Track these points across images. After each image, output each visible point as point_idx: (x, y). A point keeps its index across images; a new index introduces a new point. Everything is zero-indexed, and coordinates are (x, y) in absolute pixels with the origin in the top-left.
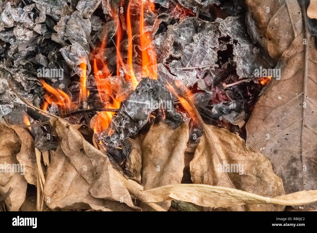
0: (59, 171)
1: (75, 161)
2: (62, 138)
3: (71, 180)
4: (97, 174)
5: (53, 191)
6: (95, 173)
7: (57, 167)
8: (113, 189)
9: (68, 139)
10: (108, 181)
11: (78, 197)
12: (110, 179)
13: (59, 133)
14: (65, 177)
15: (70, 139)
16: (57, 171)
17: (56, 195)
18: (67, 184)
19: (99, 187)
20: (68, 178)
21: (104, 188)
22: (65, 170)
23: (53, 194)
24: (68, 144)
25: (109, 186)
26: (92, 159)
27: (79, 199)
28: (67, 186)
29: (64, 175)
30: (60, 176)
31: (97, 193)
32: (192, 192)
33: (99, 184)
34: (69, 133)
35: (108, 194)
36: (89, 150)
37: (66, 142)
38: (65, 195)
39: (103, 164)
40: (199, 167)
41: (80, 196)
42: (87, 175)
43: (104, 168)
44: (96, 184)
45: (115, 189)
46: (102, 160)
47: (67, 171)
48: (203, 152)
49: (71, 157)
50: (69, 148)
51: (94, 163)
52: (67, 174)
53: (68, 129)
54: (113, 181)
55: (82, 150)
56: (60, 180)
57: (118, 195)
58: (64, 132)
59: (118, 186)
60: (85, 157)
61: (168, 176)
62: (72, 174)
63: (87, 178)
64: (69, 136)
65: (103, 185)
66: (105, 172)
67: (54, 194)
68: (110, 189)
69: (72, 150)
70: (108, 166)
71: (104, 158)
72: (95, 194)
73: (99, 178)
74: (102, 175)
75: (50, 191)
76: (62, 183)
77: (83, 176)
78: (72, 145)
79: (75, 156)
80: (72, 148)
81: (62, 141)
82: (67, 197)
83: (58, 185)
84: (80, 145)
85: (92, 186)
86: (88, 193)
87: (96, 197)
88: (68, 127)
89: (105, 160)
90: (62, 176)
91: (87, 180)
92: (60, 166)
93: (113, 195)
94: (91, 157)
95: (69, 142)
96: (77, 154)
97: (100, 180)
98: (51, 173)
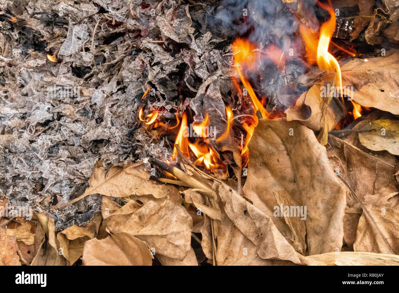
0: (227, 238)
1: (239, 224)
2: (225, 203)
3: (240, 244)
4: (262, 235)
5: (225, 258)
6: (260, 234)
7: (225, 235)
8: (279, 249)
9: (231, 202)
10: (273, 241)
11: (247, 260)
12: (275, 239)
13: (222, 197)
14: (233, 243)
15: (234, 201)
16: (226, 238)
17: (227, 261)
18: (236, 250)
19: (265, 248)
20: (236, 243)
21: (270, 248)
22: (233, 235)
23: (224, 260)
24: (232, 207)
25: (275, 246)
26: (255, 221)
27: (248, 262)
28: (236, 251)
29: (232, 241)
30: (229, 242)
31: (264, 255)
32: (357, 259)
33: (265, 246)
34: (233, 196)
35: (275, 253)
36: (252, 211)
37: (229, 205)
38: (235, 260)
39: (267, 224)
40: (363, 248)
41: (249, 258)
42: (252, 236)
43: (268, 229)
44: (262, 246)
45: (281, 248)
46: (265, 221)
47: (234, 237)
48: (365, 233)
49: (235, 220)
50: (233, 211)
51: (258, 224)
52: (235, 240)
53: (231, 192)
54: (278, 240)
55: (246, 212)
56: (229, 247)
57: (284, 254)
58: (227, 196)
59: (284, 245)
60: (249, 219)
61: (328, 246)
62: (240, 239)
63: (252, 239)
64: (233, 199)
65: (269, 245)
66: (269, 233)
67: (226, 260)
68: (276, 248)
69: (236, 213)
70: (272, 227)
71: (267, 219)
72: (262, 256)
73: (265, 239)
74: (267, 236)
75: (222, 258)
76: (231, 249)
77: (249, 238)
78: (236, 208)
79: (239, 219)
80: (236, 210)
81: (226, 205)
82: (238, 261)
83: (228, 251)
84: (243, 207)
85: (258, 247)
86: (256, 255)
87: (264, 258)
88: (231, 191)
89: (269, 221)
90: (230, 242)
91: (253, 242)
92: (228, 234)
93: (280, 254)
94: (255, 219)
95: (233, 205)
96: (241, 216)
97: (266, 241)
98: (221, 241)
